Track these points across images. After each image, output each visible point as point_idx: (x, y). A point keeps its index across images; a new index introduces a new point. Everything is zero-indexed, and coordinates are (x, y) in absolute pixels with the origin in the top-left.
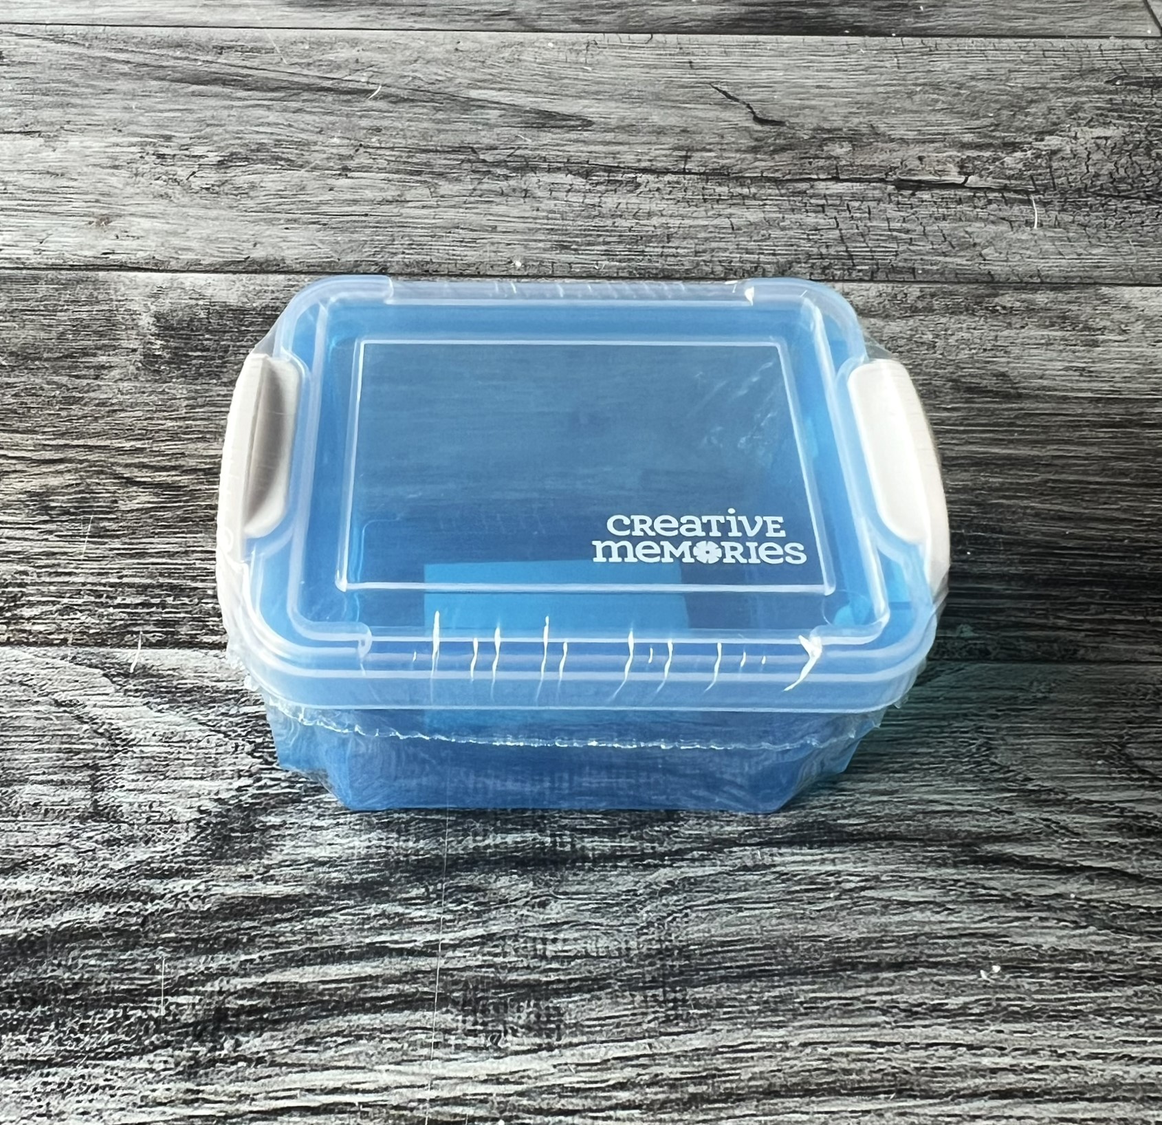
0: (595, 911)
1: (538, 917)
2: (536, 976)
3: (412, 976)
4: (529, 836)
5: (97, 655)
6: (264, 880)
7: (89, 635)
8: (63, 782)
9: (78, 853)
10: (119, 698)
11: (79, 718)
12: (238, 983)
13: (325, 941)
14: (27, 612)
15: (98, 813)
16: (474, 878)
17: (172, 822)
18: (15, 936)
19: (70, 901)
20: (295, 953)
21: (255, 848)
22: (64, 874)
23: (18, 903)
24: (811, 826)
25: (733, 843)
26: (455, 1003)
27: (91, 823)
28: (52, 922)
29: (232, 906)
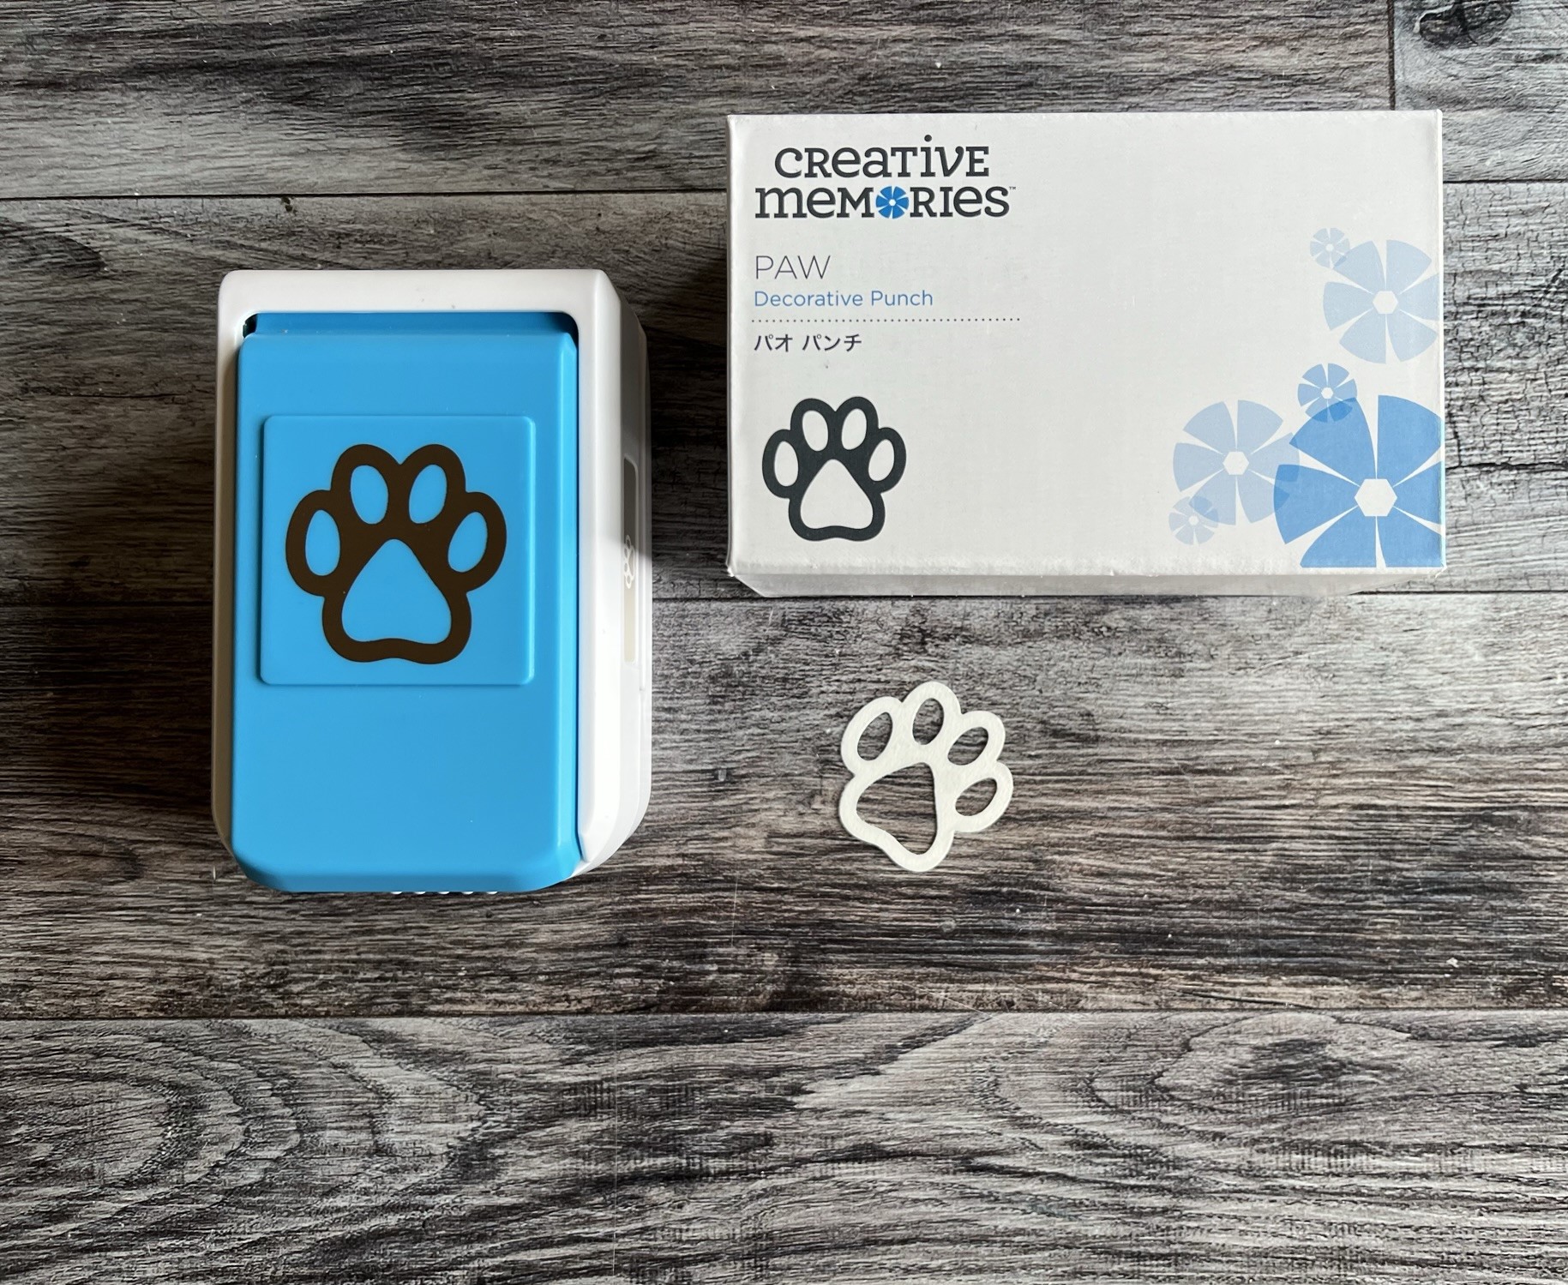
0: (715, 1210)
1: (677, 1215)
2: (673, 1253)
3: (598, 1255)
4: (671, 1159)
5: (355, 1024)
6: (498, 1194)
7: (346, 1007)
8: (351, 1128)
9: (371, 1180)
10: (377, 1061)
11: (352, 1077)
12: (489, 1262)
13: (541, 1234)
14: (296, 988)
15: (380, 1150)
16: (635, 1190)
17: (431, 1155)
18: (343, 1236)
19: (374, 1212)
20: (523, 1242)
21: (487, 1173)
22: (365, 1194)
23: (340, 1215)
24: (862, 1147)
25: (809, 1161)
26: (625, 1271)
27: (376, 1157)
28: (365, 1226)
29: (479, 1212)
